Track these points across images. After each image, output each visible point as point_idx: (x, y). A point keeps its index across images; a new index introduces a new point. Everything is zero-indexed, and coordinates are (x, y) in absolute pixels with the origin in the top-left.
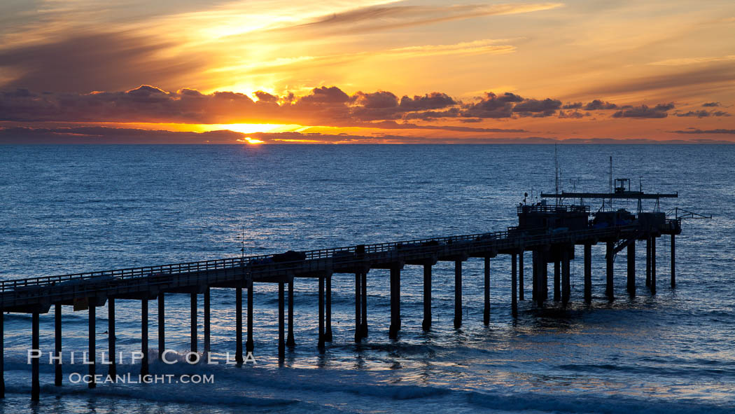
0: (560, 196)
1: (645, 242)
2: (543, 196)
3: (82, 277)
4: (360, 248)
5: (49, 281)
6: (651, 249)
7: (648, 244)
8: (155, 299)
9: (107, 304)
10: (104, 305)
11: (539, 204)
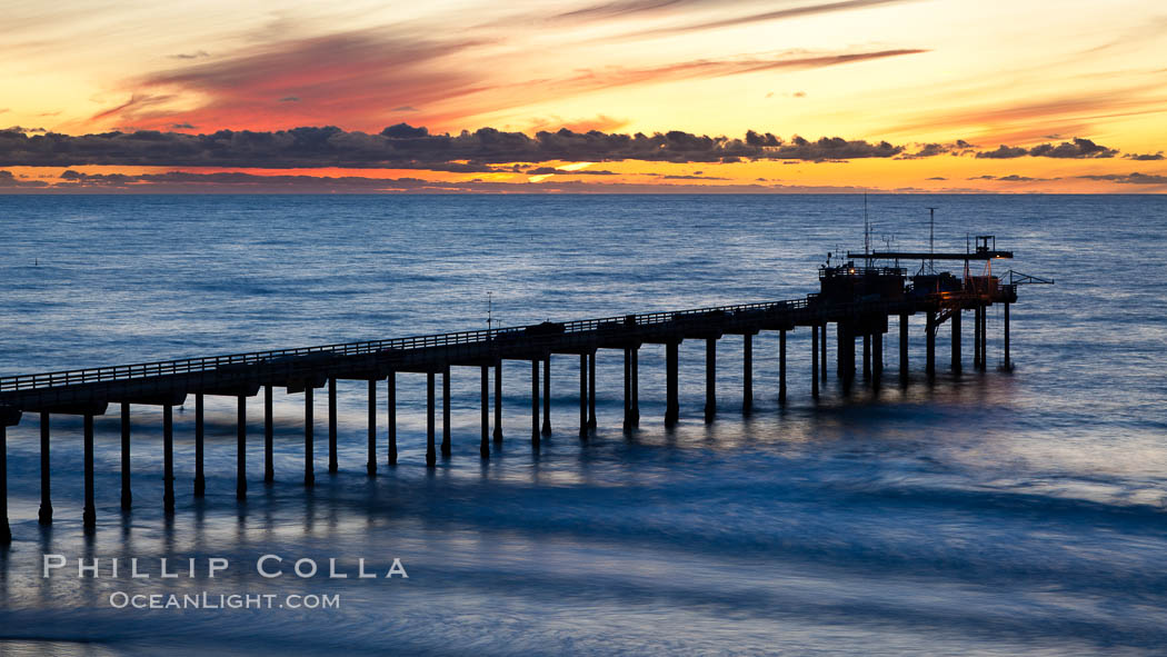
0: (871, 257)
1: (973, 311)
2: (849, 256)
3: (297, 353)
4: (630, 319)
5: (258, 358)
6: (980, 321)
7: (977, 314)
8: (384, 379)
9: (327, 384)
10: (323, 386)
11: (845, 266)
